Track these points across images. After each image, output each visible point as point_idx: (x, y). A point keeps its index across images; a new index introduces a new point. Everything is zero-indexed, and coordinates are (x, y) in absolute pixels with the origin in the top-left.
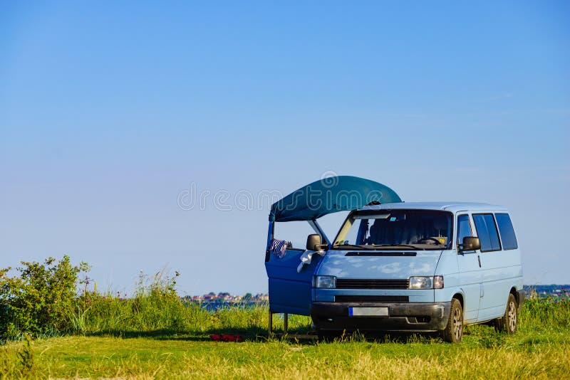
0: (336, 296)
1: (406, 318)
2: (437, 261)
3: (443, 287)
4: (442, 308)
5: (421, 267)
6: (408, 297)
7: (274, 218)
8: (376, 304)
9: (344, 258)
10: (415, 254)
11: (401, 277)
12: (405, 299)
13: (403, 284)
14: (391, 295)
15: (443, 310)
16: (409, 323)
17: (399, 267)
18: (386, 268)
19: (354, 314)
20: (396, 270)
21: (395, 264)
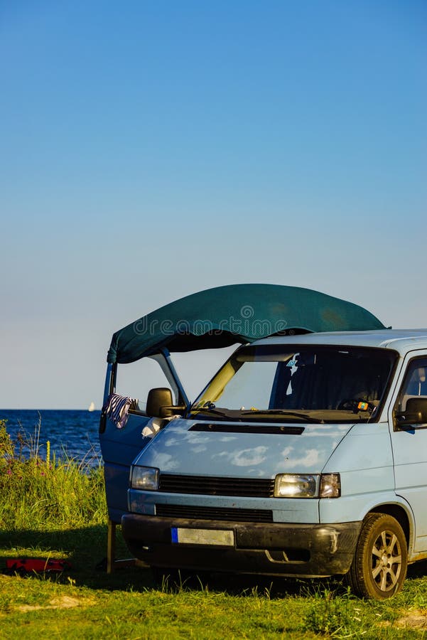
0: (158, 506)
1: (266, 551)
2: (335, 445)
3: (339, 495)
4: (334, 534)
5: (303, 455)
6: (270, 512)
7: (115, 357)
8: (216, 523)
9: (186, 435)
10: (299, 431)
11: (262, 475)
12: (267, 515)
13: (264, 487)
14: (242, 506)
15: (335, 538)
16: (271, 560)
17: (263, 455)
18: (240, 457)
19: (179, 542)
20: (256, 461)
21: (259, 449)
